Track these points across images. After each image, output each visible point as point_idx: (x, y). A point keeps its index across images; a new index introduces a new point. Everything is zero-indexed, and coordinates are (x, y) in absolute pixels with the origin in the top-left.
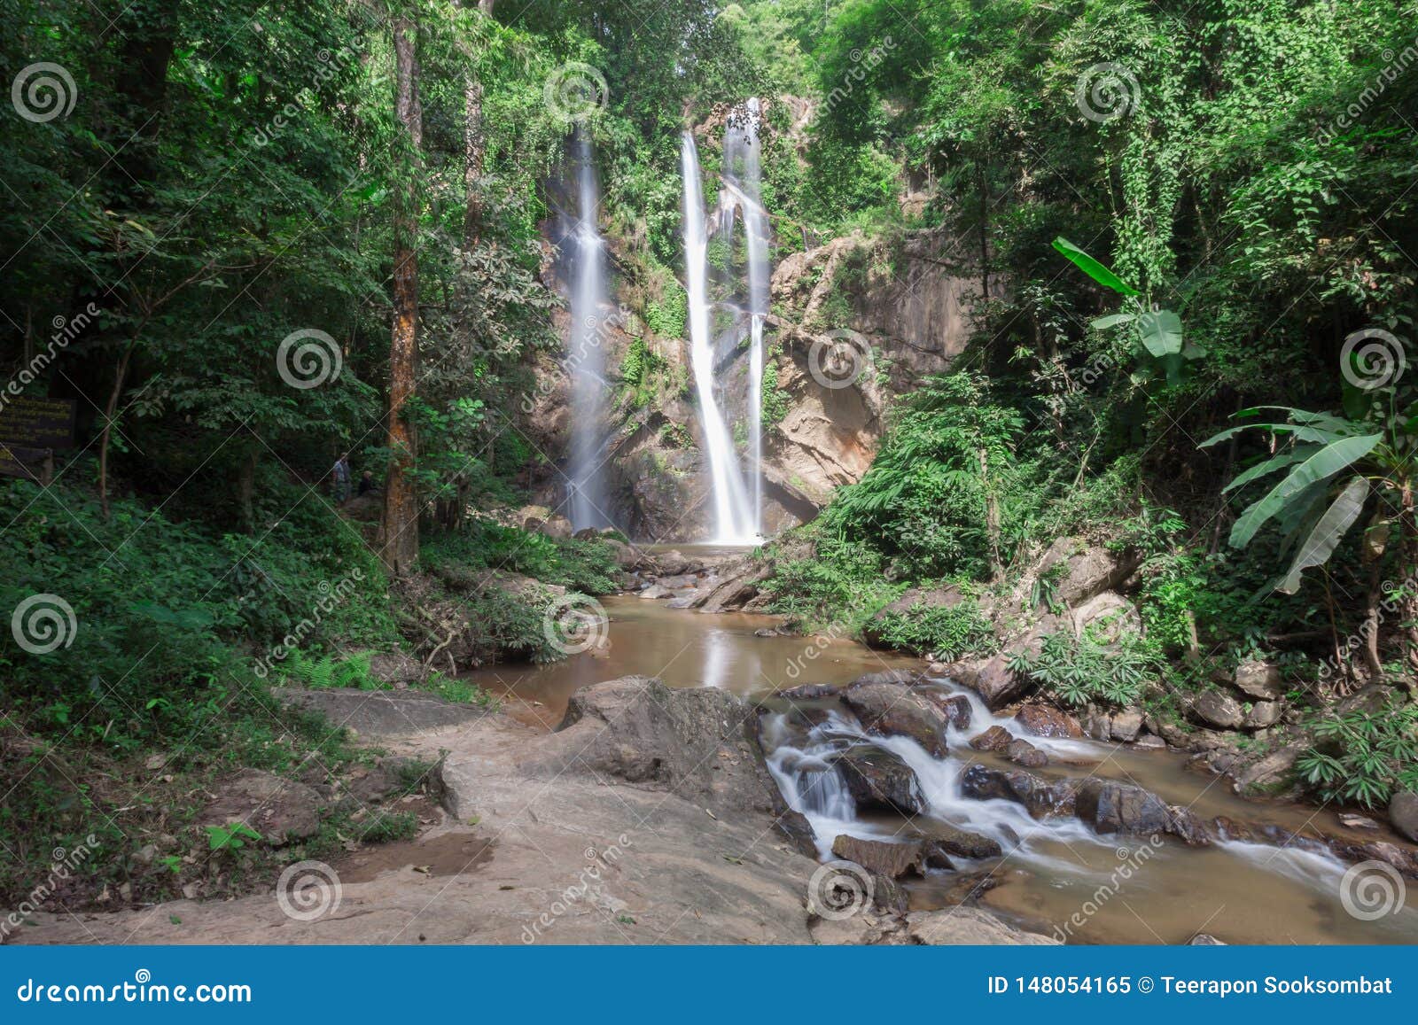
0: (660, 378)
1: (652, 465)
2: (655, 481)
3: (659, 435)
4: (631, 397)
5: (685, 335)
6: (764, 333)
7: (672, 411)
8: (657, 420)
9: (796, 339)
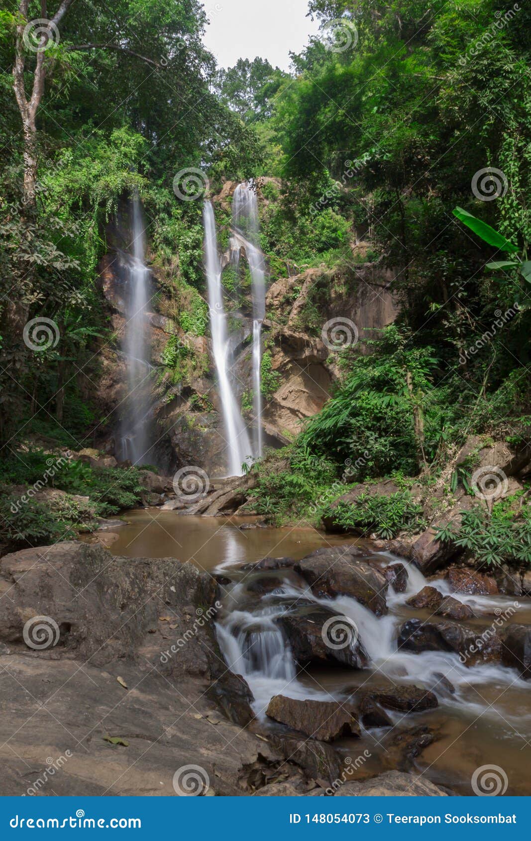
0: (190, 363)
1: (184, 423)
2: (186, 435)
3: (189, 403)
4: (169, 377)
5: (207, 333)
6: (262, 332)
7: (198, 385)
8: (188, 392)
9: (283, 336)
